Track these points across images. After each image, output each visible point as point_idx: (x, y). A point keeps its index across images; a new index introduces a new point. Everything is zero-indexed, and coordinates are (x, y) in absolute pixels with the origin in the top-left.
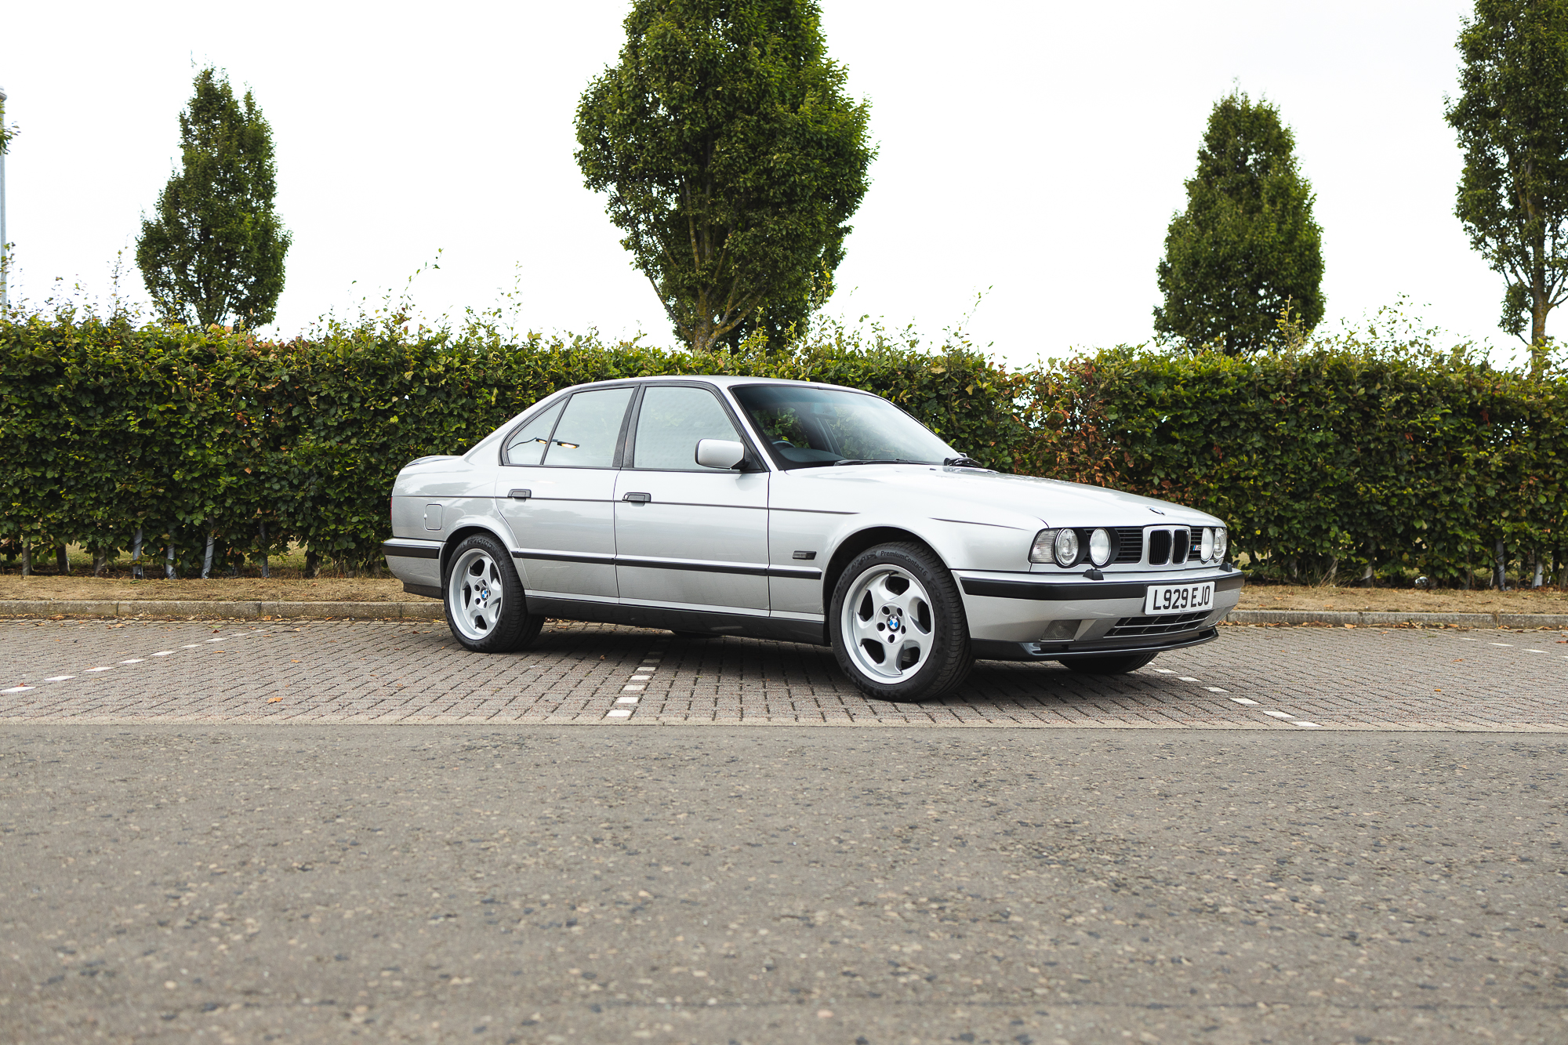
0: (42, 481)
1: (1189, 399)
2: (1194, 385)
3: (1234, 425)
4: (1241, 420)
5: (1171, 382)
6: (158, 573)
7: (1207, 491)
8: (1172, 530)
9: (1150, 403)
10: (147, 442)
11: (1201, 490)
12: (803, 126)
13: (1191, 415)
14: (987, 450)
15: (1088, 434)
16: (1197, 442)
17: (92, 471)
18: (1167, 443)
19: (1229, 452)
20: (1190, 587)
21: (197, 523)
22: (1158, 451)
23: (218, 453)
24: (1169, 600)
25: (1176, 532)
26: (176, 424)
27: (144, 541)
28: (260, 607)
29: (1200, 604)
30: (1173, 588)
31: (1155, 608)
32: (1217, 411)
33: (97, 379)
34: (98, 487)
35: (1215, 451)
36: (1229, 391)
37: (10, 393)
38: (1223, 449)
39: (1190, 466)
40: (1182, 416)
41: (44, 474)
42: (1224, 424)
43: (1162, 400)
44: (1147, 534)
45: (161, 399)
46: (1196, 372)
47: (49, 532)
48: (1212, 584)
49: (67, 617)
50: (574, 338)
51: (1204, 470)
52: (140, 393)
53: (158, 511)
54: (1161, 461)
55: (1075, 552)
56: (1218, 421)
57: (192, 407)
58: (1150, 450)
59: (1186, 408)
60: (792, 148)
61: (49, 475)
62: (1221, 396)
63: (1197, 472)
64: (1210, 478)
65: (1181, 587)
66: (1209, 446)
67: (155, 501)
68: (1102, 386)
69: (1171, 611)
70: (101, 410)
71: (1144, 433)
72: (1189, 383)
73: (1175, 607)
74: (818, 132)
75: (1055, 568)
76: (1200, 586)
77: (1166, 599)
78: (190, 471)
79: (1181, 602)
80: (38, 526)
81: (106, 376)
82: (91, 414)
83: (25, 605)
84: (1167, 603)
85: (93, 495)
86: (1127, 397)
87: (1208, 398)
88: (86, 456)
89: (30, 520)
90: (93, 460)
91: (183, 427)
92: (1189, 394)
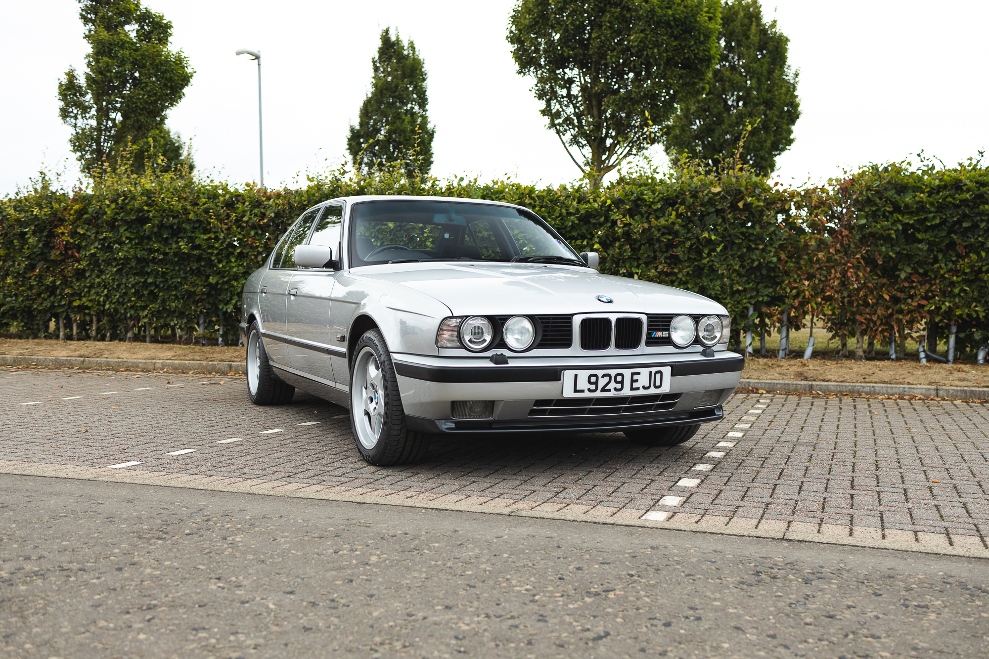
0: (146, 285)
1: (932, 204)
2: (938, 193)
3: (975, 226)
4: (982, 221)
5: (917, 189)
6: (213, 342)
7: (952, 284)
8: (613, 318)
9: (897, 209)
10: (199, 259)
11: (947, 282)
12: (652, 11)
13: (934, 218)
14: (757, 252)
15: (843, 237)
16: (942, 242)
17: (172, 278)
18: (914, 242)
19: (971, 248)
20: (627, 373)
21: (229, 310)
22: (904, 249)
23: (239, 265)
24: (596, 383)
25: (619, 321)
26: (213, 247)
27: (205, 322)
28: (230, 366)
29: (644, 388)
30: (600, 373)
31: (576, 391)
32: (958, 214)
33: (168, 220)
34: (176, 288)
35: (960, 250)
36: (968, 196)
37: (126, 230)
38: (965, 247)
39: (936, 261)
40: (926, 219)
41: (146, 280)
42: (965, 225)
43: (907, 206)
44: (577, 321)
45: (206, 231)
46: (941, 180)
47: (153, 316)
48: (667, 371)
49: (127, 370)
50: (458, 178)
51: (950, 265)
52: (194, 228)
53: (209, 303)
54: (909, 258)
55: (488, 338)
56: (959, 222)
57: (222, 236)
58: (898, 249)
59: (931, 212)
60: (645, 30)
61: (150, 280)
62: (961, 201)
63: (943, 267)
64: (955, 272)
65: (613, 372)
66: (952, 245)
67: (205, 297)
68: (854, 197)
69: (599, 394)
70: (175, 239)
71: (889, 235)
72: (934, 191)
73: (603, 390)
74: (665, 15)
75: (463, 353)
76: (645, 372)
77: (590, 382)
78: (224, 277)
79: (612, 385)
80: (146, 312)
81: (174, 217)
82: (170, 241)
83: (108, 362)
84: (593, 387)
85: (174, 293)
86: (876, 205)
87: (951, 202)
88: (167, 269)
89: (144, 308)
90: (172, 271)
91: (217, 248)
92: (931, 200)
